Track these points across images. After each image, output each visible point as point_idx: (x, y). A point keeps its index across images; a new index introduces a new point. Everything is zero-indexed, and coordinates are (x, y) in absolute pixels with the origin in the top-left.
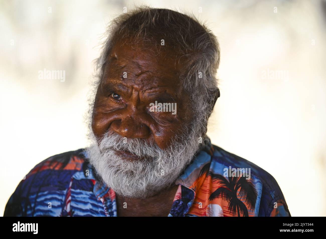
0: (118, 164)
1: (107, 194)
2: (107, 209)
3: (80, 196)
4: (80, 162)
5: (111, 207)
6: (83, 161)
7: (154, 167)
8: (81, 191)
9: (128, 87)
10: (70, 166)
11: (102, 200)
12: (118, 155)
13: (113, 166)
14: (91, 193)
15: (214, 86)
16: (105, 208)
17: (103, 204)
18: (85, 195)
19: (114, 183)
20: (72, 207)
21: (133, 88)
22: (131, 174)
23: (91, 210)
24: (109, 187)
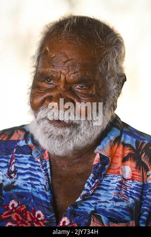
0: (51, 130)
1: (43, 156)
2: (43, 167)
3: (21, 159)
4: (22, 134)
5: (45, 165)
6: (24, 133)
7: (78, 132)
8: (23, 155)
9: (57, 73)
10: (14, 137)
11: (39, 160)
12: (51, 123)
13: (48, 132)
14: (30, 155)
15: (122, 71)
16: (41, 166)
17: (40, 163)
18: (25, 158)
19: (48, 145)
20: (16, 167)
21: (61, 73)
22: (61, 137)
23: (30, 169)
24: (44, 148)
